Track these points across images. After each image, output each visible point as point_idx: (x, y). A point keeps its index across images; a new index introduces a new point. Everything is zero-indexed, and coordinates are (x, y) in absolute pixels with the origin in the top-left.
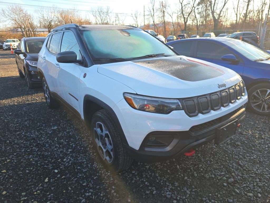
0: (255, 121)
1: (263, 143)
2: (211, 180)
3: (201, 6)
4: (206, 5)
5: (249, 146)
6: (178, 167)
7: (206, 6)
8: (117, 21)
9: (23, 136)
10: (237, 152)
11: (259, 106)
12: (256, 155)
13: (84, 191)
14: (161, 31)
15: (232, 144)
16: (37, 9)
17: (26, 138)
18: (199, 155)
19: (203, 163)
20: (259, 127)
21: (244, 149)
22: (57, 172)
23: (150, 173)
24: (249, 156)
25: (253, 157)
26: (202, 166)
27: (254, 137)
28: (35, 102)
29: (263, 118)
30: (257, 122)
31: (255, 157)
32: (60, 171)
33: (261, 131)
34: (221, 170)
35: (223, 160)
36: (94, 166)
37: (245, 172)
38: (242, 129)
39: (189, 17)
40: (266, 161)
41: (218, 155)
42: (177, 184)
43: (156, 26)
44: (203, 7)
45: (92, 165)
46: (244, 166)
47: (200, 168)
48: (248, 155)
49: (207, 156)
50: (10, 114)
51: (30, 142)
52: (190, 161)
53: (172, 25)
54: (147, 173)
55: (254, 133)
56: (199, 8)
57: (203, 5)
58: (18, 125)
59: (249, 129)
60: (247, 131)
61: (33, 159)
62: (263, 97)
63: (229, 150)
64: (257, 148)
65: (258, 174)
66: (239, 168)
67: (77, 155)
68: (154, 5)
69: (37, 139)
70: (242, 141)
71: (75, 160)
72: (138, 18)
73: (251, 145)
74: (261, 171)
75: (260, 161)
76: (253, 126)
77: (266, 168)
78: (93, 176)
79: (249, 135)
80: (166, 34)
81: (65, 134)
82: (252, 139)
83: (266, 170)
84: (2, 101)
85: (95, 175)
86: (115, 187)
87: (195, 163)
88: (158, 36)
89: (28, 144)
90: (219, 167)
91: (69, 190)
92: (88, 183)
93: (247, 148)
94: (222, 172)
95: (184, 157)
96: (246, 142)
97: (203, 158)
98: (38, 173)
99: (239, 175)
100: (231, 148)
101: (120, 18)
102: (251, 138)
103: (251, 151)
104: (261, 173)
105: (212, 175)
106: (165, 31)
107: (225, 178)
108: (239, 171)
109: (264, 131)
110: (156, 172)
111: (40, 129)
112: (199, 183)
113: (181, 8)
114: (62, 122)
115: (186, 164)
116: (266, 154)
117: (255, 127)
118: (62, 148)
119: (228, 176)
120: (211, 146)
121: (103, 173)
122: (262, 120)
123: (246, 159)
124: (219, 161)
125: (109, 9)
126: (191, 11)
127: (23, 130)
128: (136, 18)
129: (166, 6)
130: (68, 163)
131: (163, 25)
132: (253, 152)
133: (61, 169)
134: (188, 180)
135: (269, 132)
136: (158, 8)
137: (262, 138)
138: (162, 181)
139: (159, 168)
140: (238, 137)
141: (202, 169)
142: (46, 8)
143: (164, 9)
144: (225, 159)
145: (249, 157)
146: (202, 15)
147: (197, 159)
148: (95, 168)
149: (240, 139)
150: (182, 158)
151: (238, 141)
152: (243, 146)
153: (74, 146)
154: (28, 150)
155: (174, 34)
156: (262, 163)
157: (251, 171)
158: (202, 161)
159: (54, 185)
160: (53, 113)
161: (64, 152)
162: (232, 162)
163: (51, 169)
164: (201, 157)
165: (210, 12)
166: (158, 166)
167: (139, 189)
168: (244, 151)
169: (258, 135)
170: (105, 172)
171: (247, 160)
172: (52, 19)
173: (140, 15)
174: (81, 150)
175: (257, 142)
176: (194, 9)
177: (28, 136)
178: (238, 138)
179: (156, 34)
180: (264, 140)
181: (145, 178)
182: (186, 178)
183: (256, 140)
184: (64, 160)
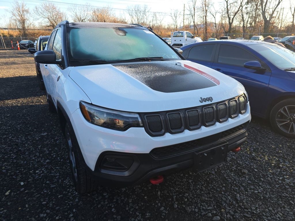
0: (278, 144)
1: (277, 173)
2: (193, 215)
3: (250, 5)
4: (256, 3)
5: (258, 176)
6: (159, 193)
7: (257, 5)
8: (155, 21)
9: (8, 140)
10: (239, 182)
11: (286, 126)
12: (262, 189)
13: (40, 211)
14: (201, 32)
15: (237, 170)
16: (70, 7)
17: (10, 143)
18: (190, 181)
19: (191, 191)
20: (281, 153)
21: (249, 179)
22: (23, 185)
23: (123, 198)
24: (253, 189)
25: (258, 190)
26: (189, 195)
27: (269, 165)
28: (39, 105)
29: (290, 142)
30: (281, 146)
31: (260, 192)
32: (26, 184)
33: (282, 157)
34: (210, 203)
35: (217, 191)
36: (65, 182)
37: (240, 210)
38: (257, 152)
39: (235, 18)
40: (273, 198)
41: (214, 184)
42: (149, 215)
43: (196, 27)
44: (253, 6)
45: (62, 181)
46: (241, 201)
47: (185, 197)
48: (252, 187)
49: (199, 183)
50: (8, 115)
51: (12, 148)
52: (175, 188)
53: (215, 26)
54: (120, 198)
55: (271, 160)
56: (248, 7)
57: (254, 3)
58: (9, 128)
59: (266, 154)
60: (262, 157)
61: (5, 167)
62: (292, 115)
63: (230, 178)
64: (268, 180)
65: (256, 214)
66: (233, 203)
67: (53, 167)
68: (195, 4)
69: (20, 145)
70: (251, 168)
71: (48, 172)
72: (177, 18)
73: (261, 175)
74: (261, 210)
75: (264, 197)
76: (273, 151)
77: (269, 207)
78: (58, 194)
79: (264, 162)
80: (207, 37)
81: (51, 142)
82: (265, 167)
83: (269, 210)
84: (8, 101)
85: (62, 193)
86: (76, 210)
87: (181, 190)
88: (194, 38)
89: (9, 150)
90: (209, 199)
91: (25, 207)
92: (48, 202)
93: (255, 178)
94: (210, 206)
95: (171, 182)
96: (256, 170)
97: (194, 185)
98: (3, 184)
99: (229, 213)
100: (234, 176)
101: (158, 18)
102: (265, 165)
103: (258, 183)
104: (260, 213)
105: (196, 208)
106: (206, 33)
107: (210, 215)
108: (233, 208)
109: (285, 158)
110: (131, 196)
111: (28, 134)
112: (176, 217)
113: (226, 7)
114: (54, 128)
115: (170, 190)
116: (276, 189)
117: (276, 152)
118: (41, 158)
119: (215, 212)
120: (209, 171)
121: (71, 191)
122: (288, 144)
123: (248, 192)
124: (212, 191)
125: (147, 7)
126: (238, 11)
127: (12, 134)
128: (175, 18)
129: (209, 5)
130: (38, 176)
131: (205, 26)
132: (261, 184)
133: (28, 182)
134: (164, 211)
135: (291, 160)
136: (200, 7)
137: (279, 167)
138: (132, 210)
139: (136, 193)
140: (249, 162)
141: (186, 200)
142: (79, 5)
143: (207, 8)
144: (220, 190)
145: (253, 191)
146: (251, 15)
147: (185, 186)
148: (65, 184)
149: (249, 165)
150: (168, 183)
151: (246, 167)
152: (251, 175)
153: (54, 156)
154: (6, 157)
155: (216, 36)
156: (267, 200)
157: (247, 209)
158: (190, 189)
159: (12, 199)
160: (50, 118)
161: (41, 162)
162: (228, 194)
163: (18, 180)
164: (192, 184)
165: (260, 12)
166: (136, 190)
167: (101, 216)
168: (249, 182)
169: (275, 163)
170: (74, 190)
171: (248, 194)
172: (85, 17)
173: (180, 14)
174: (60, 161)
175: (270, 171)
176: (242, 9)
177: (13, 141)
178: (247, 164)
179: (193, 36)
180: (281, 169)
181: (114, 204)
182: (163, 208)
183: (270, 169)
184: (37, 172)
